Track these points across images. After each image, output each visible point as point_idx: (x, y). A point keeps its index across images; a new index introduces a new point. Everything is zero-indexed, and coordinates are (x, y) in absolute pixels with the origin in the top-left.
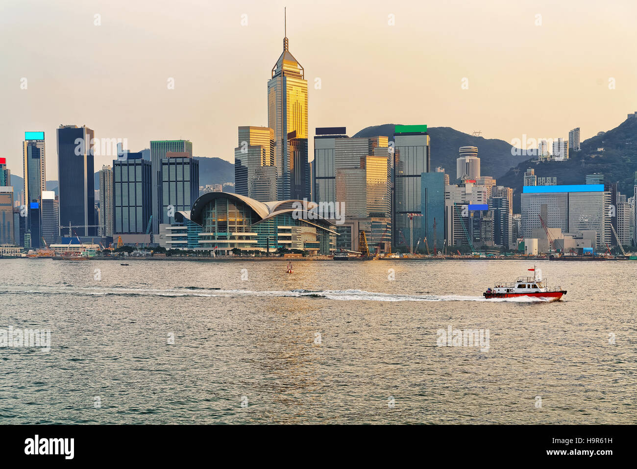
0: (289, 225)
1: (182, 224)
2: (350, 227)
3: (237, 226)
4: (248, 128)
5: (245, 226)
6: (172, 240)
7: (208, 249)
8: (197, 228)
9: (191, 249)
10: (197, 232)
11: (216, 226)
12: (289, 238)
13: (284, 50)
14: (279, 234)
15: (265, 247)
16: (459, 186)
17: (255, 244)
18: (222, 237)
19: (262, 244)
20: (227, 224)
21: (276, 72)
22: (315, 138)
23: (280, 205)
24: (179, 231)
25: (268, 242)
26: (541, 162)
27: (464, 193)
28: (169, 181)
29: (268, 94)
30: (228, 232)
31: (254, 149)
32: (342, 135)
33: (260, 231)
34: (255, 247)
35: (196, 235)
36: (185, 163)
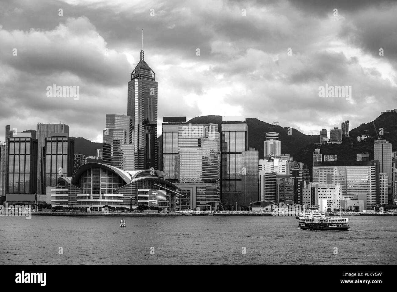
0: (146, 189)
1: (64, 186)
2: (190, 190)
3: (107, 189)
4: (114, 115)
5: (114, 189)
6: (56, 199)
7: (85, 206)
8: (77, 190)
9: (72, 206)
10: (76, 193)
11: (91, 188)
12: (146, 198)
13: (141, 59)
14: (139, 195)
15: (130, 205)
16: (269, 161)
17: (121, 203)
18: (96, 197)
19: (126, 203)
20: (100, 187)
21: (134, 75)
22: (163, 124)
23: (140, 174)
24: (62, 192)
25: (131, 201)
26: (323, 144)
27: (272, 166)
28: (51, 155)
29: (128, 91)
30: (101, 193)
31: (118, 132)
32: (183, 122)
33: (125, 193)
34: (121, 205)
35: (75, 195)
36: (64, 141)
